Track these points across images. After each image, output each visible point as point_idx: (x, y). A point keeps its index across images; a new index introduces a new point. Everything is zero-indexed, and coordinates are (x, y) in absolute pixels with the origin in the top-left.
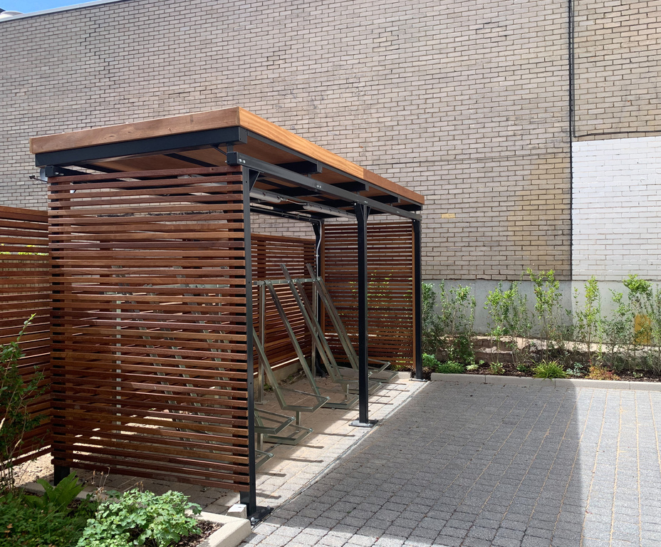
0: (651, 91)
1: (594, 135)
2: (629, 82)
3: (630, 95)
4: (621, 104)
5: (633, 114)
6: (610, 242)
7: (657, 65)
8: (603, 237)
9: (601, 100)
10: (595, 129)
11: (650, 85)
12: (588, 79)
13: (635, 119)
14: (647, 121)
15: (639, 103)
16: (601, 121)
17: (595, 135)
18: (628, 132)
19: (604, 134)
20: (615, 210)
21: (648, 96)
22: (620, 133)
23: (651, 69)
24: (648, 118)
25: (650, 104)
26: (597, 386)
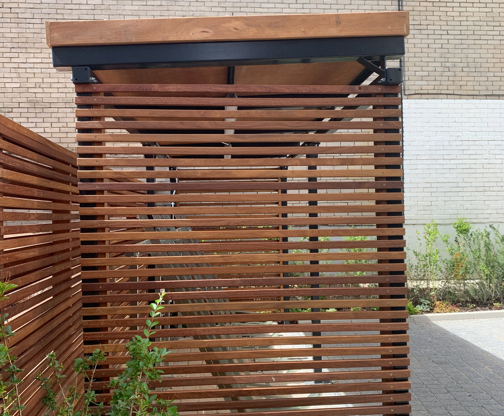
0: (464, 60)
1: (420, 94)
2: (446, 51)
3: (448, 62)
4: (441, 69)
5: (451, 78)
6: (434, 190)
7: (467, 39)
8: (429, 185)
9: (426, 64)
10: (421, 89)
11: (462, 55)
12: (414, 44)
13: (451, 83)
14: (461, 86)
15: (455, 69)
16: (426, 83)
17: (421, 94)
18: (447, 94)
19: (428, 94)
20: (439, 162)
21: (461, 65)
22: (441, 94)
23: (463, 42)
24: (462, 83)
25: (463, 71)
26: (448, 318)
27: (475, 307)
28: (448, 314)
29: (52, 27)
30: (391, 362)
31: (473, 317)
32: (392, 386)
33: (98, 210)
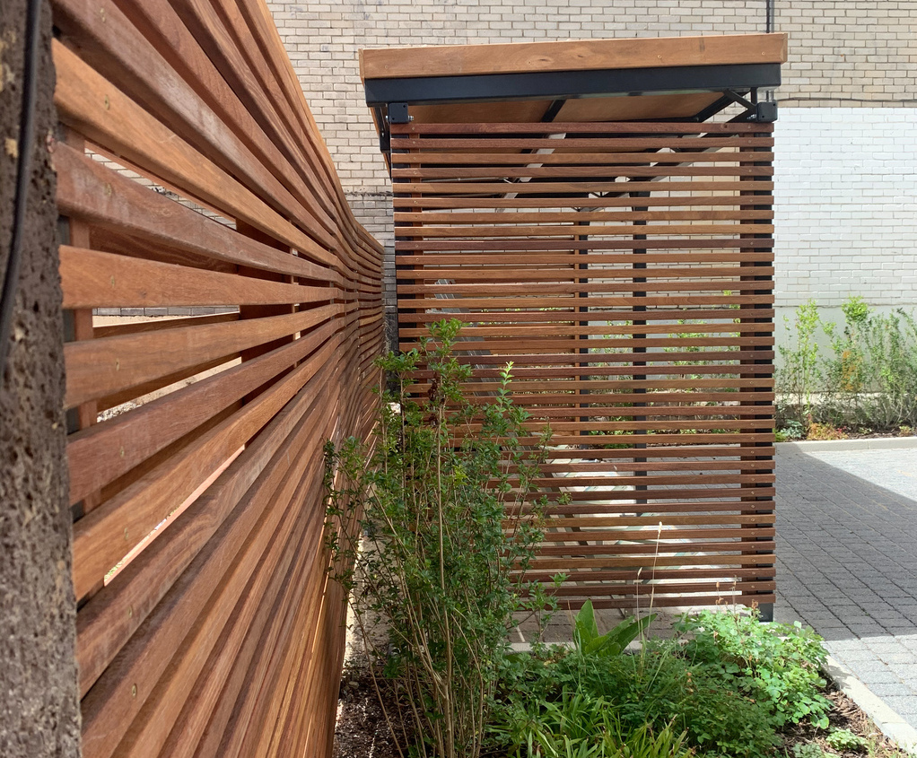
0: (870, 44)
1: (796, 100)
2: (842, 28)
3: (844, 47)
4: (833, 59)
5: (847, 74)
6: (815, 252)
7: (877, 9)
8: (806, 245)
9: (808, 51)
10: (800, 91)
11: (868, 36)
12: (791, 17)
13: (848, 81)
14: (863, 86)
15: (854, 59)
16: (807, 81)
17: (799, 99)
18: (840, 100)
19: (810, 99)
20: (823, 208)
21: (866, 51)
22: (830, 99)
23: (870, 13)
24: (865, 81)
25: (867, 61)
26: (829, 448)
27: (872, 433)
28: (829, 441)
29: (367, 56)
30: (753, 451)
31: (867, 447)
32: (753, 478)
33: (417, 273)
